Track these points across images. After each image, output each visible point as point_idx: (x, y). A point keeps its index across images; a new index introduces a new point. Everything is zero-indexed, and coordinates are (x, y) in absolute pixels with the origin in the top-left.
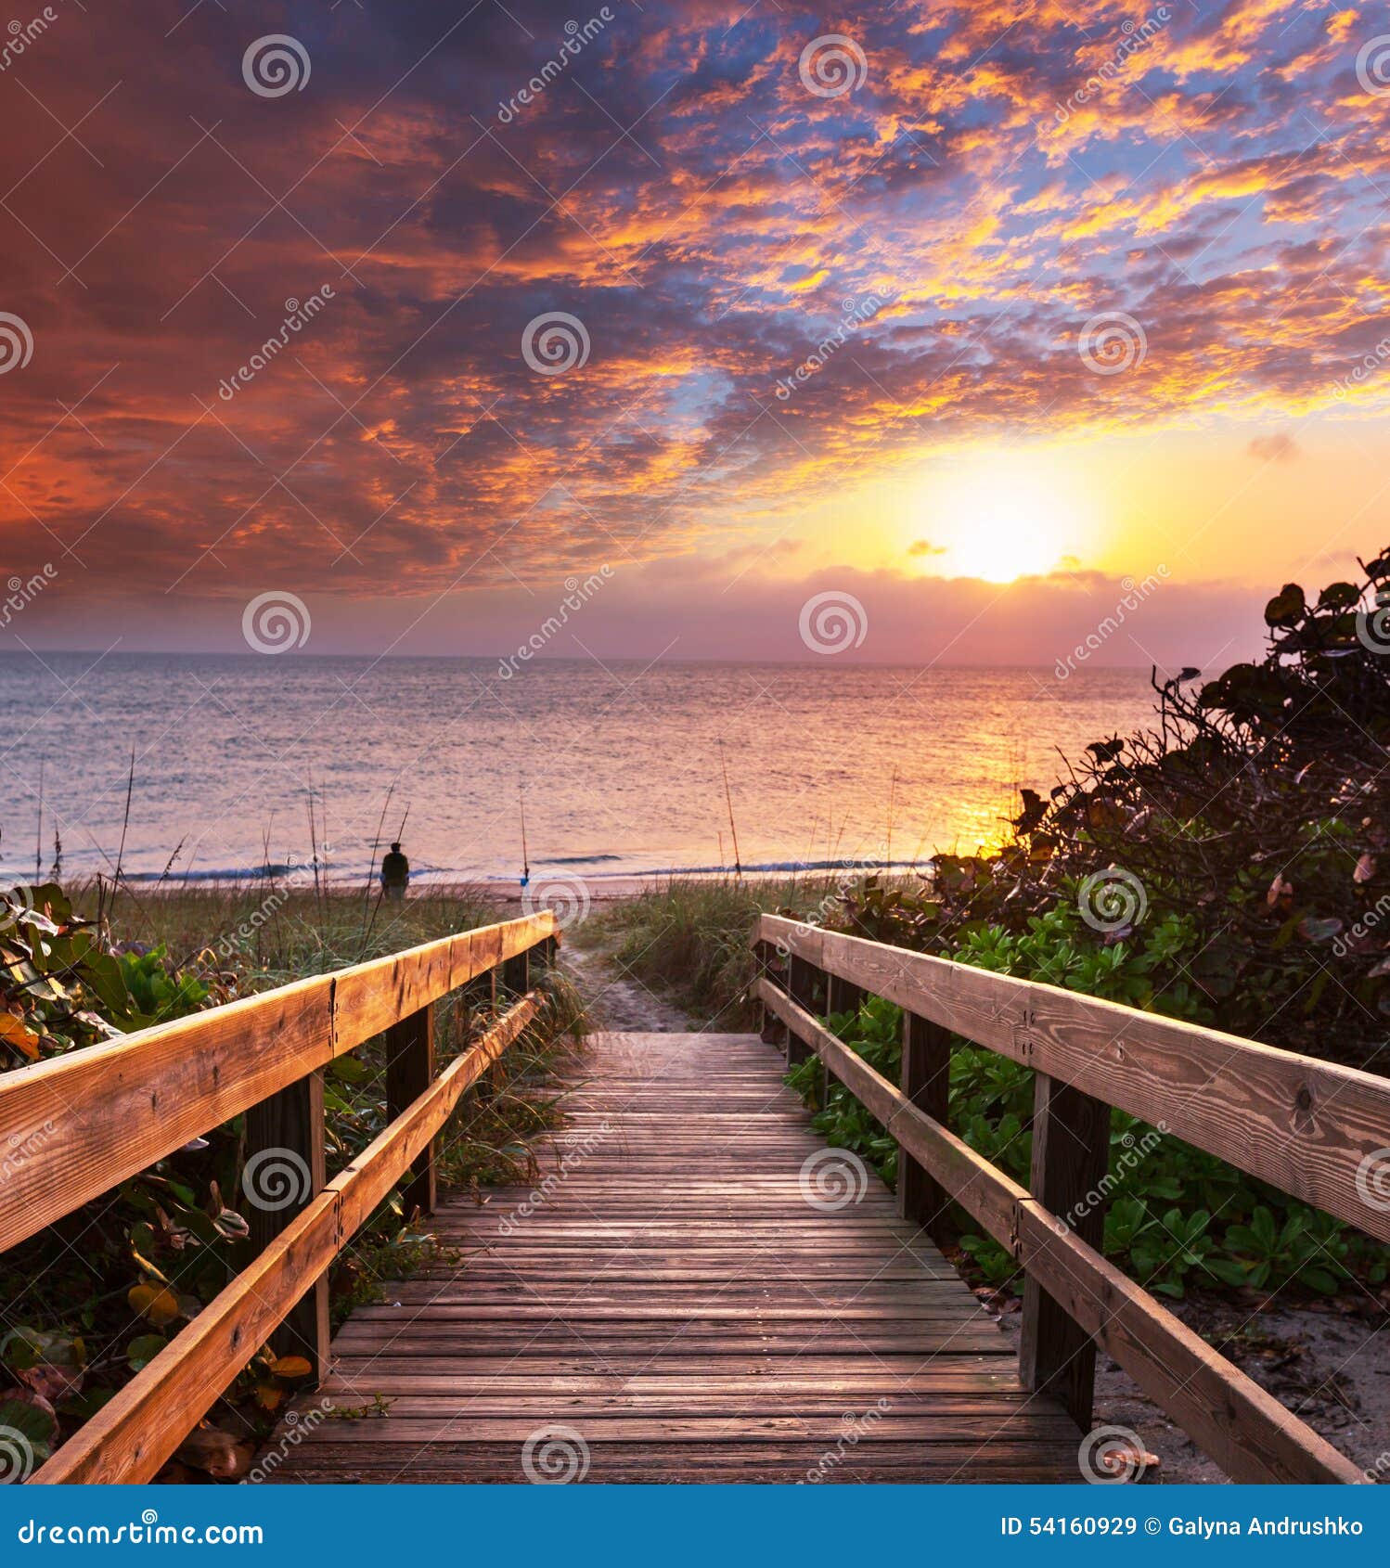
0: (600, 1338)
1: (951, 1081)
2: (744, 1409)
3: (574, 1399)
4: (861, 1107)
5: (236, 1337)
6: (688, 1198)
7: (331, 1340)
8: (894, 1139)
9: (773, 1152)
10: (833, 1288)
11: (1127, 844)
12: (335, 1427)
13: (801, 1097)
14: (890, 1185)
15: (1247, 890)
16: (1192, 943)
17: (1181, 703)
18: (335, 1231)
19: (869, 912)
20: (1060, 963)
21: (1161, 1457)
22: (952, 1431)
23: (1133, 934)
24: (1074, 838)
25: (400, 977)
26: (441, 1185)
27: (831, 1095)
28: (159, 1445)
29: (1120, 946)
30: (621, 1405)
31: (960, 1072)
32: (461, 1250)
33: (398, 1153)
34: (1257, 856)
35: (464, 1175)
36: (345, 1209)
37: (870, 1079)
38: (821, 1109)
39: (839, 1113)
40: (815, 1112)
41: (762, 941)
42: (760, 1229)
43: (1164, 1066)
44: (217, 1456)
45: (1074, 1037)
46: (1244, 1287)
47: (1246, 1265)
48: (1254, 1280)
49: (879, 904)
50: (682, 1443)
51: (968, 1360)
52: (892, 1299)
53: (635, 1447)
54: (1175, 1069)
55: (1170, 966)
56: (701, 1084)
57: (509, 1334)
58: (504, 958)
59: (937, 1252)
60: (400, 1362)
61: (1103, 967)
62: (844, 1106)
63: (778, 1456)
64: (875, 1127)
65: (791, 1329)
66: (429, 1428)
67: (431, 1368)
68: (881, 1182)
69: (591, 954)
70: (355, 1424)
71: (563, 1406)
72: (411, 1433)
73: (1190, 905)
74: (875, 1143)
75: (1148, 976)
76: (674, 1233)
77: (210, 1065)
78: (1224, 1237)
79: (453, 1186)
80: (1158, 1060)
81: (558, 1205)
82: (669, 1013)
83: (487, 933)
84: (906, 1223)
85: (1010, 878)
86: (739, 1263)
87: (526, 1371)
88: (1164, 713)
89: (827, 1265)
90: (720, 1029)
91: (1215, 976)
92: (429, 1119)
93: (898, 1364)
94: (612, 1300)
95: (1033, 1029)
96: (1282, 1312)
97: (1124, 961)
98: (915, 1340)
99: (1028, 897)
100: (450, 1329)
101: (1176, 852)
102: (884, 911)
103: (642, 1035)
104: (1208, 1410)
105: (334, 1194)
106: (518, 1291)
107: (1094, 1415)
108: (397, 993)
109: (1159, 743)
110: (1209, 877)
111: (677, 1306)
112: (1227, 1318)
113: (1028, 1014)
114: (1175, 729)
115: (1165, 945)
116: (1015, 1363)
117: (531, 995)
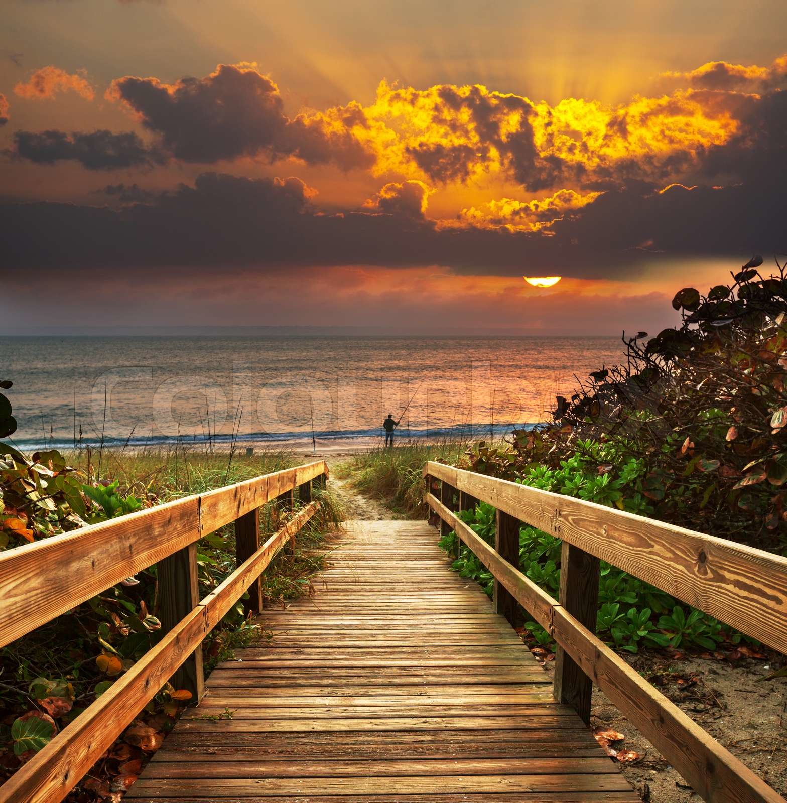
0: (341, 677)
1: (521, 544)
2: (414, 713)
3: (327, 709)
4: (476, 557)
5: (147, 682)
6: (388, 604)
7: (205, 680)
8: (492, 574)
9: (432, 580)
10: (459, 650)
11: (610, 423)
12: (205, 725)
13: (447, 552)
14: (490, 596)
15: (671, 446)
16: (643, 473)
17: (637, 350)
18: (204, 625)
19: (481, 459)
20: (576, 484)
21: (625, 735)
22: (519, 724)
23: (613, 469)
24: (584, 421)
25: (238, 496)
26: (265, 599)
27: (462, 551)
28: (102, 742)
29: (606, 475)
30: (351, 712)
31: (525, 540)
32: (273, 632)
33: (239, 584)
34: (677, 428)
35: (277, 594)
36: (210, 614)
37: (479, 543)
38: (457, 558)
39: (466, 560)
40: (454, 560)
41: (428, 474)
42: (424, 619)
43: (627, 538)
44: (146, 740)
45: (581, 523)
46: (668, 647)
47: (669, 636)
48: (673, 643)
49: (486, 455)
50: (381, 731)
51: (527, 687)
52: (489, 655)
53: (357, 734)
54: (633, 540)
55: (632, 485)
56: (397, 546)
57: (296, 675)
58: (297, 485)
59: (513, 630)
60: (240, 690)
61: (598, 486)
62: (468, 557)
63: (429, 738)
64: (482, 567)
65: (438, 672)
66: (253, 725)
67: (256, 694)
68: (486, 595)
69: (345, 482)
70: (215, 723)
71: (321, 713)
72: (244, 727)
73: (642, 454)
74: (483, 576)
75: (620, 490)
76: (381, 622)
77: (127, 544)
78: (658, 621)
79: (271, 599)
80: (624, 535)
81: (323, 608)
82: (383, 511)
83: (288, 473)
84: (498, 616)
85: (551, 442)
86: (413, 637)
87: (304, 695)
88: (629, 355)
89: (458, 638)
90: (409, 518)
91: (655, 489)
92: (257, 567)
93: (491, 689)
94: (348, 657)
95: (560, 519)
96: (687, 660)
97: (609, 482)
98: (501, 676)
99: (561, 451)
100: (266, 673)
101: (635, 427)
102: (488, 459)
103: (369, 522)
104: (649, 718)
105: (203, 607)
106: (301, 653)
107: (591, 713)
108: (237, 503)
109: (626, 371)
110: (652, 440)
111: (381, 660)
112: (660, 663)
113: (558, 511)
114: (635, 364)
115: (630, 474)
116: (551, 688)
117: (312, 503)
